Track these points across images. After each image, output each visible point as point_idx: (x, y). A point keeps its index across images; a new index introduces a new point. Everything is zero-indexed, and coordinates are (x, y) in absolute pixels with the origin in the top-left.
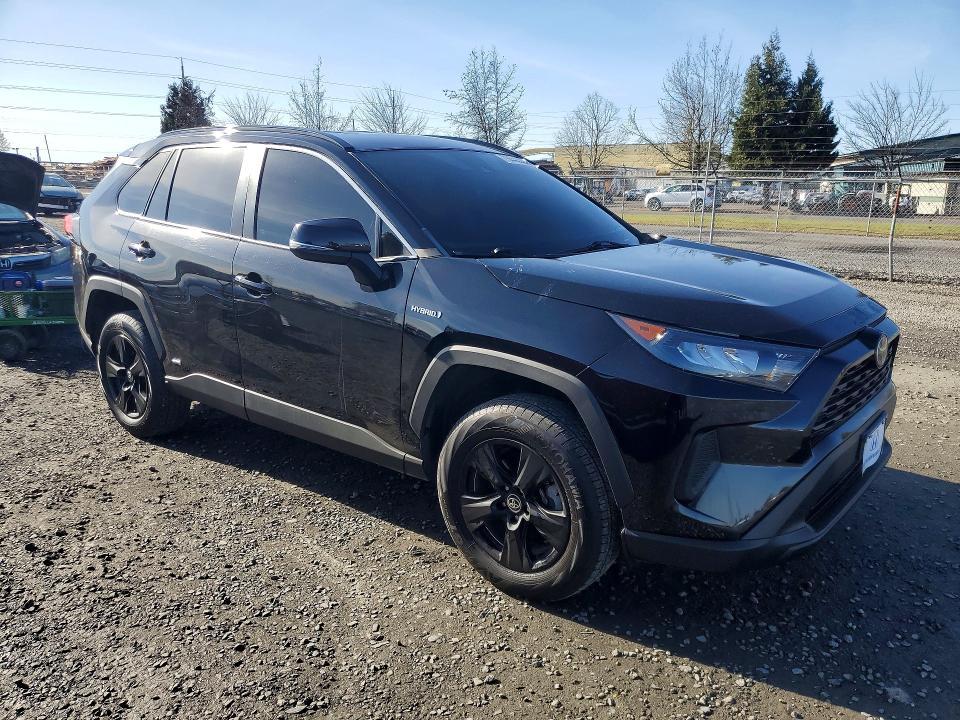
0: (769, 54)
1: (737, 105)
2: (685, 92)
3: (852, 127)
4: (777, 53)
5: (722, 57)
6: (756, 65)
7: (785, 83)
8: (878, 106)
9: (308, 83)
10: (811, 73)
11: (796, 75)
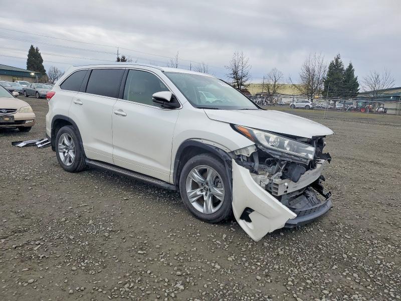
0: (337, 60)
1: (326, 76)
2: (308, 70)
3: (364, 85)
4: (339, 60)
5: (321, 60)
6: (332, 64)
7: (342, 69)
8: (372, 78)
9: (174, 60)
10: (351, 66)
11: (346, 67)
